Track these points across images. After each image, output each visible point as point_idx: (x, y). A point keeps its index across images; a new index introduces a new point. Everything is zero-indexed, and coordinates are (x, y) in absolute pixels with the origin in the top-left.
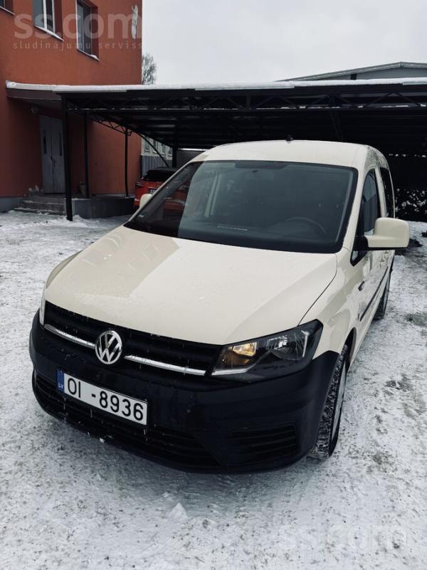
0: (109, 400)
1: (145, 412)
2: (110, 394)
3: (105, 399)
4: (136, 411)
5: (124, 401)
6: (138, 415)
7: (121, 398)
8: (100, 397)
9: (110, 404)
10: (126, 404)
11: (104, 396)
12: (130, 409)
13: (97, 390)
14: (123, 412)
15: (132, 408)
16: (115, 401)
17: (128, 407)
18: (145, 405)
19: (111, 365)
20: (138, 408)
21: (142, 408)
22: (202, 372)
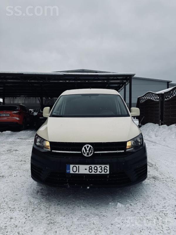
0: (93, 169)
1: (108, 169)
2: (93, 166)
3: (91, 169)
4: (104, 169)
5: (100, 167)
6: (106, 171)
7: (98, 166)
8: (89, 169)
9: (93, 170)
10: (101, 168)
11: (91, 168)
12: (102, 169)
13: (87, 167)
14: (99, 172)
15: (103, 169)
16: (96, 168)
17: (101, 169)
18: (108, 166)
19: (90, 156)
20: (106, 168)
21: (107, 167)
22: (123, 151)
